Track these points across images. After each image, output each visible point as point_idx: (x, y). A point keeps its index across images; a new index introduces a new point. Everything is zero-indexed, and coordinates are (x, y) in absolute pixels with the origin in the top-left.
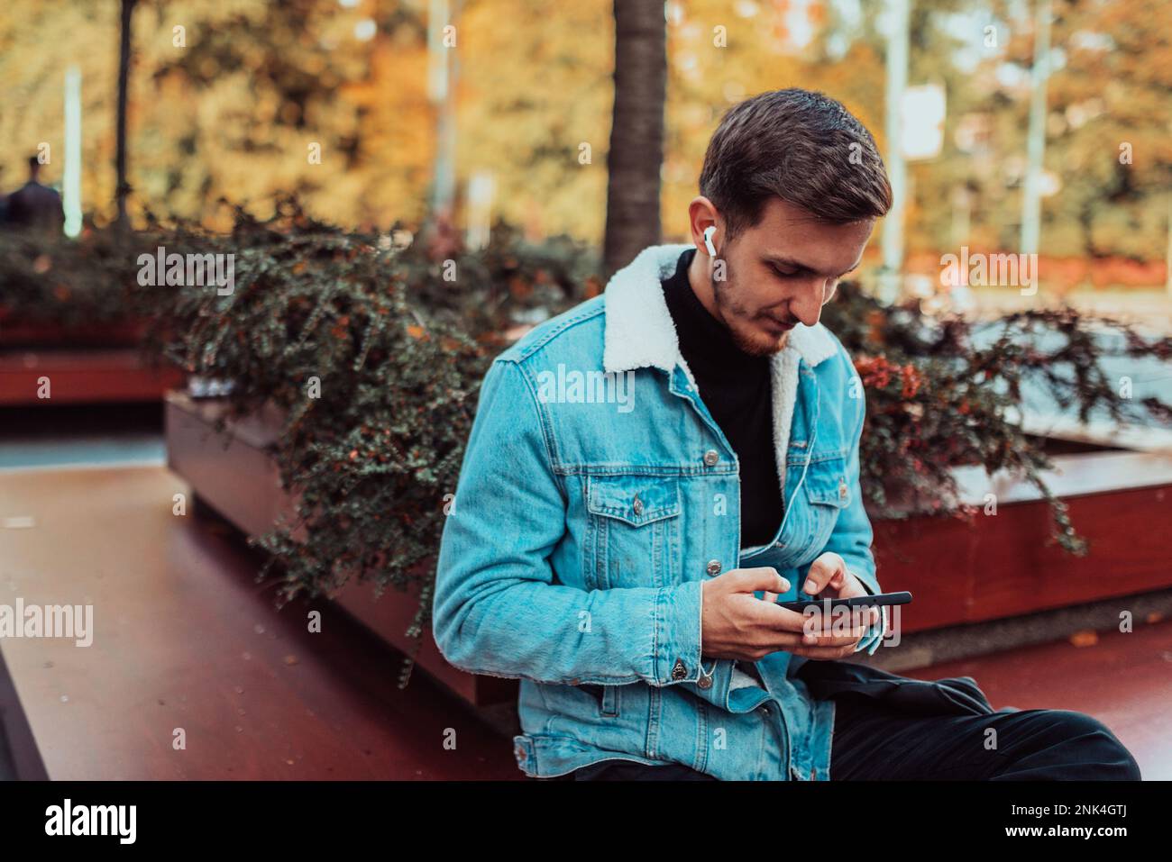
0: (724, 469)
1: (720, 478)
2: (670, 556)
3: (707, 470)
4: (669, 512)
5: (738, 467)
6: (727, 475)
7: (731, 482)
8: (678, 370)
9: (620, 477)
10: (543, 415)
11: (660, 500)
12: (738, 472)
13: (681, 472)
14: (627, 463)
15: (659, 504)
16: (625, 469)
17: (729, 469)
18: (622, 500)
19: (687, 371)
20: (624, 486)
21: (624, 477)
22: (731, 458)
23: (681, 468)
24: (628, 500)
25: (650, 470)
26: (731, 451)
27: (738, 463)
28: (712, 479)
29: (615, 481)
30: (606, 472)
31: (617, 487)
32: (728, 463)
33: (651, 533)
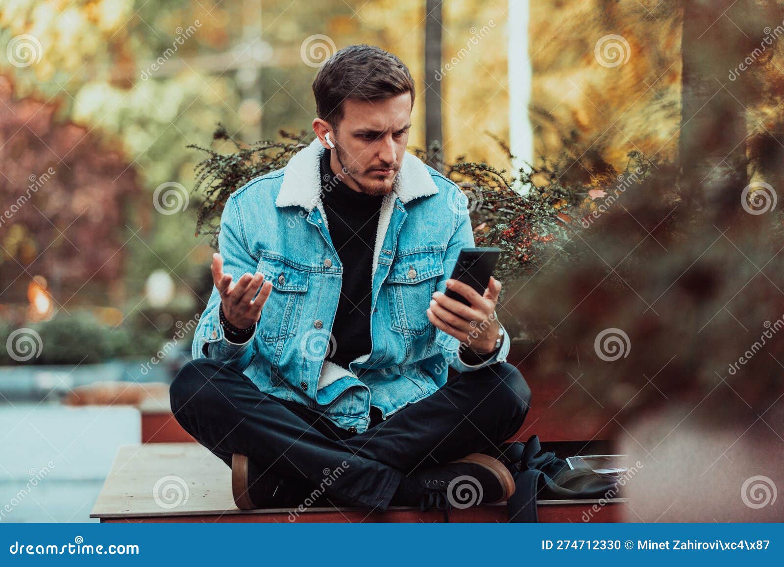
0: (334, 270)
1: (331, 275)
2: (295, 315)
3: (325, 270)
4: (300, 289)
5: (342, 271)
6: (335, 274)
7: (337, 278)
9: (275, 260)
10: (241, 225)
11: (296, 281)
12: (342, 274)
13: (311, 270)
14: (281, 255)
15: (295, 283)
16: (279, 257)
17: (336, 271)
18: (272, 273)
20: (276, 266)
21: (278, 261)
22: (339, 265)
23: (311, 268)
24: (275, 274)
25: (293, 264)
26: (339, 261)
27: (342, 268)
28: (327, 276)
29: (272, 262)
30: (268, 256)
31: (271, 265)
32: (337, 267)
33: (287, 299)
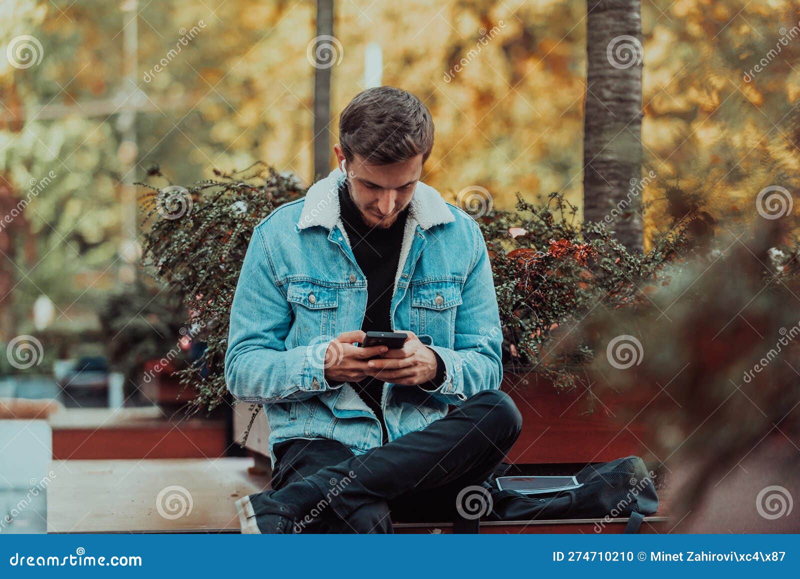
0: (358, 284)
1: (357, 289)
2: (330, 331)
3: (352, 285)
4: (331, 305)
5: (367, 284)
6: (360, 288)
7: (362, 291)
8: (336, 229)
9: (302, 282)
10: (267, 253)
11: (326, 298)
12: (367, 286)
13: (339, 286)
14: (307, 275)
15: (326, 300)
16: (305, 278)
17: (361, 284)
18: (301, 294)
19: (343, 230)
20: (304, 287)
21: (305, 283)
22: (362, 279)
23: (339, 284)
24: (305, 294)
25: (322, 283)
26: (363, 275)
27: (366, 281)
28: (354, 290)
29: (300, 284)
30: (296, 280)
31: (299, 287)
32: (361, 281)
33: (321, 316)
